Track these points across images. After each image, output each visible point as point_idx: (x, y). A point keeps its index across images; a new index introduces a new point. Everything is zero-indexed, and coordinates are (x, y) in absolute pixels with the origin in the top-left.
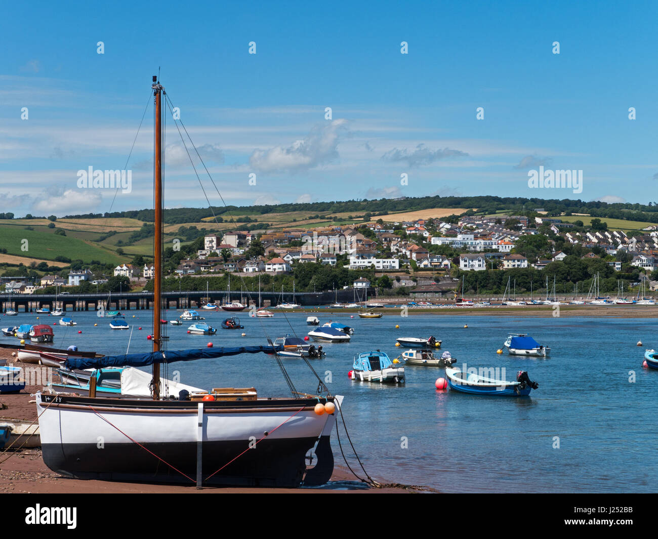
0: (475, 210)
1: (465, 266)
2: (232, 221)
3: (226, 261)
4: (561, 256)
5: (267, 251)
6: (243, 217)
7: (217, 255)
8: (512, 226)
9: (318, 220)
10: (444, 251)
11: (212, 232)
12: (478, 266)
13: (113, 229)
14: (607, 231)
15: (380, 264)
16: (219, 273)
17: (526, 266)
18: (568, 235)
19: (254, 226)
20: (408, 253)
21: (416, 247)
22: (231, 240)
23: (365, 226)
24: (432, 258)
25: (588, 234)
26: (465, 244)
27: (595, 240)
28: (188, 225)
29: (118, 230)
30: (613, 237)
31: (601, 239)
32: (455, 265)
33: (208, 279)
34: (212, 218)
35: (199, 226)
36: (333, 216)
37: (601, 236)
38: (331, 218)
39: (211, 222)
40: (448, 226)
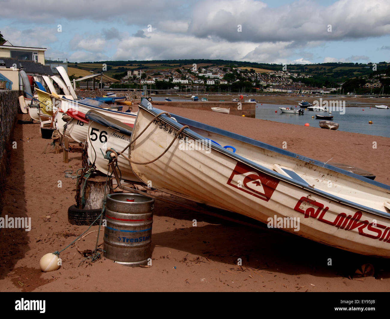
0: (215, 64)
1: (208, 83)
2: (135, 66)
3: (135, 79)
4: (238, 80)
5: (147, 76)
6: (139, 64)
7: (132, 77)
8: (225, 70)
9: (164, 66)
10: (203, 78)
11: (129, 69)
12: (212, 83)
13: (96, 67)
14: (255, 73)
15: (183, 82)
16: (132, 83)
17: (227, 83)
18: (242, 74)
19: (143, 67)
20: (191, 78)
21: (194, 77)
22: (136, 73)
23: (178, 69)
24: (198, 80)
25: (249, 74)
26: (209, 76)
27: (250, 76)
28: (121, 67)
29: (98, 68)
30: (256, 74)
31: (253, 75)
32: (205, 83)
33: (129, 85)
34: (129, 65)
35: (125, 67)
36: (169, 65)
37: (252, 74)
38: (168, 66)
39: (129, 66)
40: (205, 70)
